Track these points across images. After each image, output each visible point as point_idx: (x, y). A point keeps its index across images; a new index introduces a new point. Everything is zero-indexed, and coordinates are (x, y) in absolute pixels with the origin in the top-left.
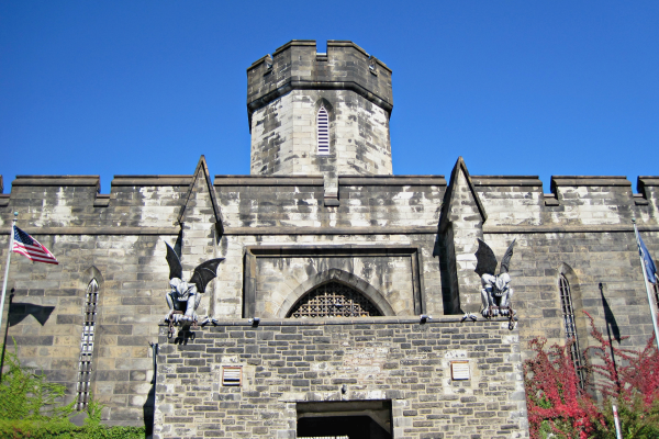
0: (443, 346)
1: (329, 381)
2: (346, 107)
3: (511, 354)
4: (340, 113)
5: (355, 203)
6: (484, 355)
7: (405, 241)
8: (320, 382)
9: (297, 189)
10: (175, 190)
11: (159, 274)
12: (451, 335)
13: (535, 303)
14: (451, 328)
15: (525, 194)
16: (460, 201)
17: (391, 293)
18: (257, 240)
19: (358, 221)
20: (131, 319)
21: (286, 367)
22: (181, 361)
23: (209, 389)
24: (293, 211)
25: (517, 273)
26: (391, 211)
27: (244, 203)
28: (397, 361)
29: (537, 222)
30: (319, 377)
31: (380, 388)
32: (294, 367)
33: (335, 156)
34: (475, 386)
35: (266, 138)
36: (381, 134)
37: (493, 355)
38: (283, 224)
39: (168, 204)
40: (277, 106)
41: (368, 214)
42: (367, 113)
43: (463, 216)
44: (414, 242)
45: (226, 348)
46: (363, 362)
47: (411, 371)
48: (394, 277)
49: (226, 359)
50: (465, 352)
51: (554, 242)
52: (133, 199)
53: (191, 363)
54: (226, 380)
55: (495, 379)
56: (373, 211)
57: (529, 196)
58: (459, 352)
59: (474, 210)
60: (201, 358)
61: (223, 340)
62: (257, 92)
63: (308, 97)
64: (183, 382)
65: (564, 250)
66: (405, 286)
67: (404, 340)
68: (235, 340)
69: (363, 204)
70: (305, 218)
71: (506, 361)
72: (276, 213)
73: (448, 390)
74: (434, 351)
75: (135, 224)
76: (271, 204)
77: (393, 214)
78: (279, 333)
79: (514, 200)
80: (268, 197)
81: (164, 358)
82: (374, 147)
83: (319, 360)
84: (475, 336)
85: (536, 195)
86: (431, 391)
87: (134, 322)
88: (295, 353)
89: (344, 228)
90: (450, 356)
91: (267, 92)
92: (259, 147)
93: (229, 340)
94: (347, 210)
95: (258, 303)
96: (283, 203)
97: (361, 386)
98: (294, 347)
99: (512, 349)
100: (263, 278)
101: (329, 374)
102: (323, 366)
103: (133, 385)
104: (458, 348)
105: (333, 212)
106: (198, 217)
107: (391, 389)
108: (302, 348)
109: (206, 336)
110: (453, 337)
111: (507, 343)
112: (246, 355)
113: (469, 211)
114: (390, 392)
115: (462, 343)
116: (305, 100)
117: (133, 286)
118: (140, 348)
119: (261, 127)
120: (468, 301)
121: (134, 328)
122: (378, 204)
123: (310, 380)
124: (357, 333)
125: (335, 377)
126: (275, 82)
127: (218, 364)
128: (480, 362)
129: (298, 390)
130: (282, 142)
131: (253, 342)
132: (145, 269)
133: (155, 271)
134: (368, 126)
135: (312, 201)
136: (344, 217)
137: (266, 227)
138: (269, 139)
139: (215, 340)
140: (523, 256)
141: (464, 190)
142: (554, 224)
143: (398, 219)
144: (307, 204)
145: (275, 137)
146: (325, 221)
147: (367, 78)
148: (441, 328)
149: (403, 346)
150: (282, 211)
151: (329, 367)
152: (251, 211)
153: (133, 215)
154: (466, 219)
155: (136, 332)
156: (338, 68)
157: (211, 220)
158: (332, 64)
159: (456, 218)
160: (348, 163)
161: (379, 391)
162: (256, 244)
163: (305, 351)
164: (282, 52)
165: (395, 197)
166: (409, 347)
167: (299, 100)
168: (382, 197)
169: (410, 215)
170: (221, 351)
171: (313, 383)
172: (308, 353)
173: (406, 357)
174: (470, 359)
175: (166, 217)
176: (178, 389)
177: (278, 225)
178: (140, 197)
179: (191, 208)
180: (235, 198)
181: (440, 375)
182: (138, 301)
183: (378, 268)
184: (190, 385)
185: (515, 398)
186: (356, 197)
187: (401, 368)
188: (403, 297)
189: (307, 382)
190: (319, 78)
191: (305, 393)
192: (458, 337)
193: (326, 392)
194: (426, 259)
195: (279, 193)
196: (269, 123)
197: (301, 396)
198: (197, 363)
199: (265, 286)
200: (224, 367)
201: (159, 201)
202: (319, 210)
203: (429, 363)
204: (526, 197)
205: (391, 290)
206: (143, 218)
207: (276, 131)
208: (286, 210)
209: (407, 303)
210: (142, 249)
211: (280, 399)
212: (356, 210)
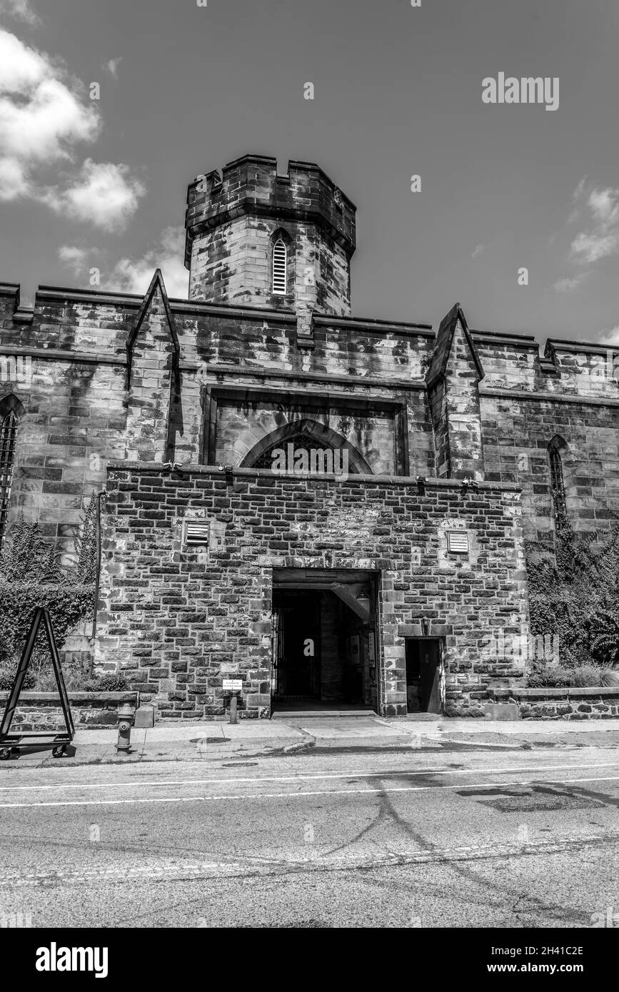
0: (440, 513)
1: (311, 545)
2: (308, 242)
3: (513, 529)
4: (301, 247)
5: (332, 347)
6: (484, 527)
7: (388, 395)
8: (301, 546)
9: (266, 325)
10: (118, 312)
11: (96, 410)
12: (449, 502)
13: (526, 477)
14: (449, 493)
15: (519, 355)
16: (455, 354)
17: (371, 452)
18: (218, 379)
19: (335, 368)
20: (60, 461)
21: (262, 525)
22: (135, 513)
23: (169, 548)
24: (261, 349)
25: (508, 442)
26: (372, 359)
27: (203, 335)
28: (390, 527)
29: (531, 388)
30: (299, 540)
31: (369, 556)
32: (270, 526)
33: (293, 297)
34: (473, 560)
35: (211, 269)
36: (342, 279)
37: (494, 527)
38: (248, 364)
39: (109, 327)
40: (226, 232)
41: (347, 361)
42: (329, 252)
43: (458, 372)
44: (397, 397)
45: (191, 500)
46: (351, 524)
47: (404, 539)
48: (374, 434)
49: (190, 513)
50: (463, 522)
51: (548, 412)
52: (64, 317)
53: (147, 515)
54: (189, 538)
55: (496, 555)
56: (352, 358)
57: (524, 359)
58: (457, 521)
59: (470, 366)
60: (160, 510)
61: (187, 491)
62: (201, 214)
63: (265, 224)
64: (137, 538)
65: (559, 421)
66: (387, 445)
67: (397, 503)
68: (202, 492)
69: (341, 349)
70: (274, 359)
71: (507, 536)
72: (241, 349)
73: (445, 564)
74: (430, 519)
75: (66, 347)
76: (235, 339)
77: (374, 363)
78: (254, 486)
79: (508, 362)
80: (232, 330)
81: (114, 507)
82: (335, 293)
83: (301, 520)
84: (474, 505)
85: (531, 358)
86: (426, 563)
87: (64, 466)
88: (272, 511)
89: (318, 374)
90: (447, 526)
91: (215, 214)
92: (201, 279)
93: (194, 491)
94: (323, 354)
95: (218, 452)
96: (249, 338)
97: (348, 553)
98: (272, 504)
99: (515, 523)
100: (224, 424)
101: (311, 537)
102: (305, 527)
103: (61, 542)
104: (456, 517)
105: (306, 355)
106: (151, 343)
107: (381, 558)
108: (281, 504)
109: (167, 484)
110: (452, 505)
111: (510, 516)
112: (217, 508)
113: (464, 366)
114: (380, 562)
115: (461, 512)
116: (261, 228)
117: (64, 422)
118: (71, 498)
119: (204, 256)
120: (460, 467)
121: (65, 472)
122: (358, 351)
123: (289, 542)
124: (344, 492)
125: (318, 540)
126: (225, 202)
127: (180, 519)
128: (480, 534)
129: (276, 553)
130: (231, 274)
131: (224, 495)
132: (79, 402)
133: (92, 406)
134: (330, 267)
135: (283, 339)
136: (319, 362)
137: (228, 366)
138: (215, 271)
139: (178, 490)
140: (515, 423)
141: (460, 342)
142: (549, 392)
143: (380, 370)
144: (276, 342)
145: (222, 268)
146: (297, 364)
147: (332, 211)
148: (438, 493)
149: (396, 511)
150: (248, 348)
151: (312, 529)
152: (211, 344)
153: (64, 336)
154: (460, 374)
155: (66, 477)
156: (300, 194)
157: (168, 349)
158: (295, 188)
159: (450, 373)
160: (308, 307)
161: (368, 560)
162: (216, 383)
163: (285, 508)
164: (234, 167)
165: (377, 345)
166: (402, 511)
167: (253, 227)
168: (362, 342)
169: (393, 367)
170: (185, 503)
171: (292, 546)
172: (288, 511)
173: (399, 523)
174: (469, 531)
175: (106, 343)
176: (131, 547)
177: (243, 363)
178: (73, 315)
179: (143, 333)
180: (192, 327)
181: (436, 546)
182: (69, 441)
183: (356, 424)
184: (146, 543)
185: (515, 578)
186: (333, 340)
187: (392, 535)
188: (383, 458)
189: (287, 544)
190: (278, 203)
191: (283, 558)
192: (457, 505)
193: (307, 558)
194: (410, 418)
195: (244, 327)
196: (216, 251)
197: (279, 561)
198: (155, 516)
199: (227, 433)
200: (188, 522)
201: (97, 323)
202: (291, 351)
203: (424, 531)
204: (521, 359)
205: (369, 450)
206: (77, 341)
207: (224, 261)
208: (252, 347)
209: (388, 465)
210: (76, 378)
211: (254, 563)
212: (333, 355)
